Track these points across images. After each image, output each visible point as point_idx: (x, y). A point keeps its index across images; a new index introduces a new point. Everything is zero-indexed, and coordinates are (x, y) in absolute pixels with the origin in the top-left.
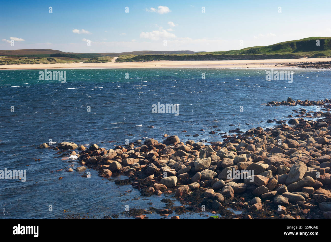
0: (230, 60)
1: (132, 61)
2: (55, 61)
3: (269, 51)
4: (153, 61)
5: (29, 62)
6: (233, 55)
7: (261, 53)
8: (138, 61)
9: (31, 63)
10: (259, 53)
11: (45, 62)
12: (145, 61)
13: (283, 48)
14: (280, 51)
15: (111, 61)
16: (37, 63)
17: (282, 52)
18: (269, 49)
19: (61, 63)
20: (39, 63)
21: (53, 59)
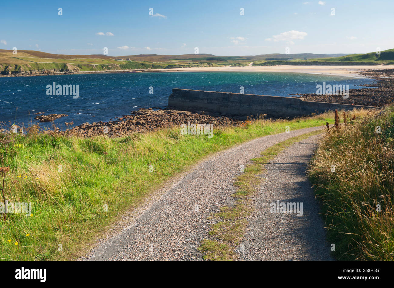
0: (330, 65)
1: (263, 66)
2: (213, 65)
3: (359, 59)
4: (277, 65)
5: (197, 66)
6: (332, 62)
7: (353, 61)
8: (267, 65)
9: (197, 67)
10: (352, 61)
11: (206, 66)
12: (271, 66)
13: (369, 57)
14: (367, 59)
15: (249, 65)
16: (201, 67)
17: (368, 60)
18: (360, 58)
19: (216, 66)
20: (202, 67)
21: (211, 64)
